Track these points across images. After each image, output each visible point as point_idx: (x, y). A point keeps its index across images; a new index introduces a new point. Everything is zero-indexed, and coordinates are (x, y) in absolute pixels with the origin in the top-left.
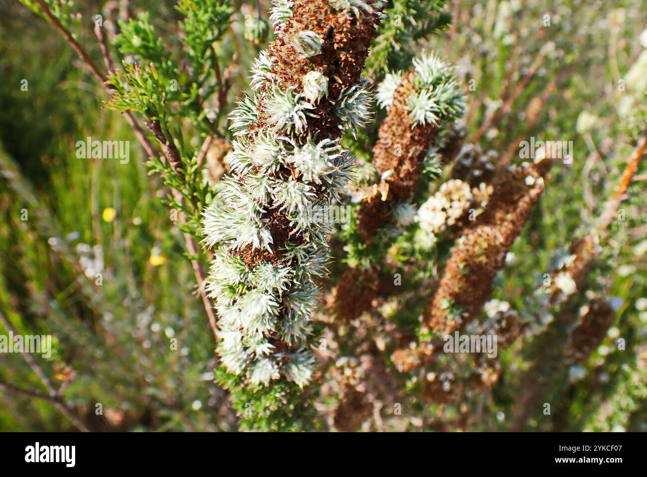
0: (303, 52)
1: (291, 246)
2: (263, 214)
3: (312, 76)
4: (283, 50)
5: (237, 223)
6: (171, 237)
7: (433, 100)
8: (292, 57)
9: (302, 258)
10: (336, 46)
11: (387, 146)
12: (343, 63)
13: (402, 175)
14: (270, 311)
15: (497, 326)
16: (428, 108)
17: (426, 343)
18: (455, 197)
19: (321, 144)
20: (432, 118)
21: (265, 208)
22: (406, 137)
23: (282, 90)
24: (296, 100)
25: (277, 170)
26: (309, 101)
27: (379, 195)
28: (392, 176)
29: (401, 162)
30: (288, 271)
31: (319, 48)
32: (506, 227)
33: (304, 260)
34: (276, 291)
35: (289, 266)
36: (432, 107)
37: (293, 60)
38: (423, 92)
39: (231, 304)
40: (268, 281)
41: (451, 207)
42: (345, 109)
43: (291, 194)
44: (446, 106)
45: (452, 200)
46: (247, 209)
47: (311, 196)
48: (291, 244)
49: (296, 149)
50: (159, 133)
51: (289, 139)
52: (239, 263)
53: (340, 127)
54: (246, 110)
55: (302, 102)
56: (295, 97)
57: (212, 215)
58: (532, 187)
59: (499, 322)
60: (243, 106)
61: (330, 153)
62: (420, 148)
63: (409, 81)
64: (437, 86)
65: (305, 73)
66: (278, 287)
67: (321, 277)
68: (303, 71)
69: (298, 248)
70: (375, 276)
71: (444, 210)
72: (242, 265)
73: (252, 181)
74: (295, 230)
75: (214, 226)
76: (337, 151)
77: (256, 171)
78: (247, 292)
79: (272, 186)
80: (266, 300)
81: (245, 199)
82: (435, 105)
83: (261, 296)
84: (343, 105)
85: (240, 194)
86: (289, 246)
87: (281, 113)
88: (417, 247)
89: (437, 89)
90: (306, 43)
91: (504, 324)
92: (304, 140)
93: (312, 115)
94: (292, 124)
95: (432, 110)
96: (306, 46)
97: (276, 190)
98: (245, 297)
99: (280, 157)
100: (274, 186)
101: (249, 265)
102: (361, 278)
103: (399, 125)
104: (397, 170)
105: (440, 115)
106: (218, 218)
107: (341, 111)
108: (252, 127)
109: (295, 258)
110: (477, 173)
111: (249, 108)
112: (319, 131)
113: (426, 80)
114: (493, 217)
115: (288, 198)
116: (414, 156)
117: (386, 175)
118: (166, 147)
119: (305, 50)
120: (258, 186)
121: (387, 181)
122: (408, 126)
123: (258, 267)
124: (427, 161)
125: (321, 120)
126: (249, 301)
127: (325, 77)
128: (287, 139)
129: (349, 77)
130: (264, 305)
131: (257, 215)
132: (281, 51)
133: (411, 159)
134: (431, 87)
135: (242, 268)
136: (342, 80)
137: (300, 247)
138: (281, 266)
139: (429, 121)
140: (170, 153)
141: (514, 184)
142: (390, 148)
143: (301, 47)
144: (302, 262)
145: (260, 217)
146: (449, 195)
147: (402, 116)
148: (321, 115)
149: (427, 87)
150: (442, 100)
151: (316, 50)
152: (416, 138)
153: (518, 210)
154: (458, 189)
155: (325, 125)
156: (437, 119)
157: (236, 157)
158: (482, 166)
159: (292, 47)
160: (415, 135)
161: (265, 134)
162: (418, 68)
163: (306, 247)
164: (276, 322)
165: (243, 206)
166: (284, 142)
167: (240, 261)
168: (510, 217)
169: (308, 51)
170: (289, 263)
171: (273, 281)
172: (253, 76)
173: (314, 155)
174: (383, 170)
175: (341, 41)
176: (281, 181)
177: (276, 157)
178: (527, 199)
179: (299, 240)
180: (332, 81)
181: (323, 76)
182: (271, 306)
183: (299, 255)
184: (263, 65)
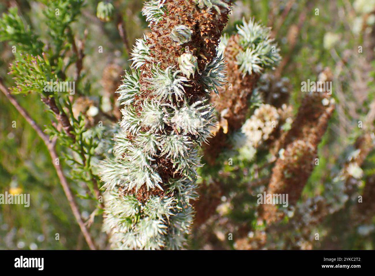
0: (178, 40)
1: (173, 181)
2: (152, 162)
3: (185, 57)
4: (159, 40)
5: (133, 171)
6: (26, 171)
7: (257, 55)
8: (168, 45)
9: (181, 189)
10: (202, 34)
11: (223, 92)
12: (207, 45)
13: (235, 112)
14: (160, 231)
15: (310, 211)
16: (253, 62)
17: (261, 232)
18: (267, 118)
19: (194, 105)
20: (257, 69)
21: (154, 157)
22: (237, 83)
23: (162, 69)
24: (174, 75)
25: (163, 129)
26: (186, 76)
27: (221, 129)
28: (228, 113)
29: (234, 102)
30: (172, 200)
31: (190, 37)
32: (312, 138)
33: (183, 190)
34: (164, 216)
35: (173, 196)
36: (256, 61)
37: (170, 47)
38: (248, 50)
39: (128, 231)
40: (158, 210)
41: (265, 126)
42: (210, 77)
43: (174, 145)
44: (267, 59)
45: (264, 121)
46: (140, 160)
47: (189, 144)
48: (172, 180)
49: (177, 112)
50: (54, 106)
51: (169, 104)
52: (133, 200)
53: (207, 90)
54: (130, 85)
55: (179, 77)
56: (173, 74)
57: (109, 167)
58: (328, 106)
59: (312, 207)
60: (127, 82)
61: (201, 111)
62: (247, 90)
63: (236, 43)
64: (257, 44)
65: (180, 55)
66: (166, 214)
67: (195, 200)
68: (178, 54)
69: (177, 182)
70: (218, 187)
71: (260, 129)
72: (135, 201)
73: (141, 139)
74: (177, 170)
75: (112, 175)
76: (207, 109)
77: (144, 130)
78: (141, 220)
79: (159, 140)
80: (157, 224)
81: (138, 153)
82: (258, 59)
83: (152, 222)
84: (208, 75)
85: (133, 149)
86: (171, 181)
87: (164, 87)
88: (241, 158)
89: (258, 47)
90: (181, 35)
91: (316, 208)
92: (181, 103)
93: (186, 85)
94: (172, 94)
95: (257, 62)
96: (181, 37)
97: (163, 142)
98: (140, 224)
99: (164, 119)
100: (160, 140)
101: (141, 200)
102: (208, 191)
103: (231, 75)
104: (232, 109)
105: (263, 65)
106: (113, 168)
107: (207, 79)
108: (137, 97)
109: (176, 191)
110: (276, 96)
111: (132, 83)
112: (192, 96)
113: (248, 40)
114: (301, 132)
115: (172, 148)
116: (244, 97)
117: (224, 113)
118: (60, 116)
119: (180, 40)
120: (148, 142)
121: (225, 118)
122: (238, 75)
123: (148, 201)
124: (253, 99)
125: (193, 88)
126: (144, 227)
127: (195, 57)
128: (168, 104)
129: (211, 54)
130: (156, 228)
131: (148, 163)
132: (158, 41)
133: (242, 99)
134: (254, 46)
135: (136, 203)
136: (206, 57)
137: (179, 181)
138: (166, 197)
139: (255, 70)
140: (63, 120)
141: (314, 105)
142: (225, 92)
143: (178, 38)
144: (182, 192)
145: (151, 164)
146: (262, 117)
147: (234, 69)
148: (192, 84)
149: (250, 45)
150: (263, 54)
151: (188, 39)
152: (245, 83)
153: (319, 125)
154: (269, 112)
155: (196, 91)
156: (261, 68)
157: (127, 121)
158: (278, 90)
159: (168, 38)
160: (243, 81)
161: (149, 102)
162: (241, 31)
163: (183, 180)
164: (164, 239)
165: (137, 158)
166: (166, 107)
167: (133, 198)
168: (313, 130)
169: (183, 40)
170: (172, 194)
171: (162, 210)
172: (133, 59)
173: (190, 114)
174: (221, 110)
175: (206, 30)
176: (165, 136)
177: (162, 119)
178: (324, 116)
179: (178, 176)
180: (200, 58)
181: (193, 56)
182: (161, 229)
183: (179, 187)
184: (142, 50)
